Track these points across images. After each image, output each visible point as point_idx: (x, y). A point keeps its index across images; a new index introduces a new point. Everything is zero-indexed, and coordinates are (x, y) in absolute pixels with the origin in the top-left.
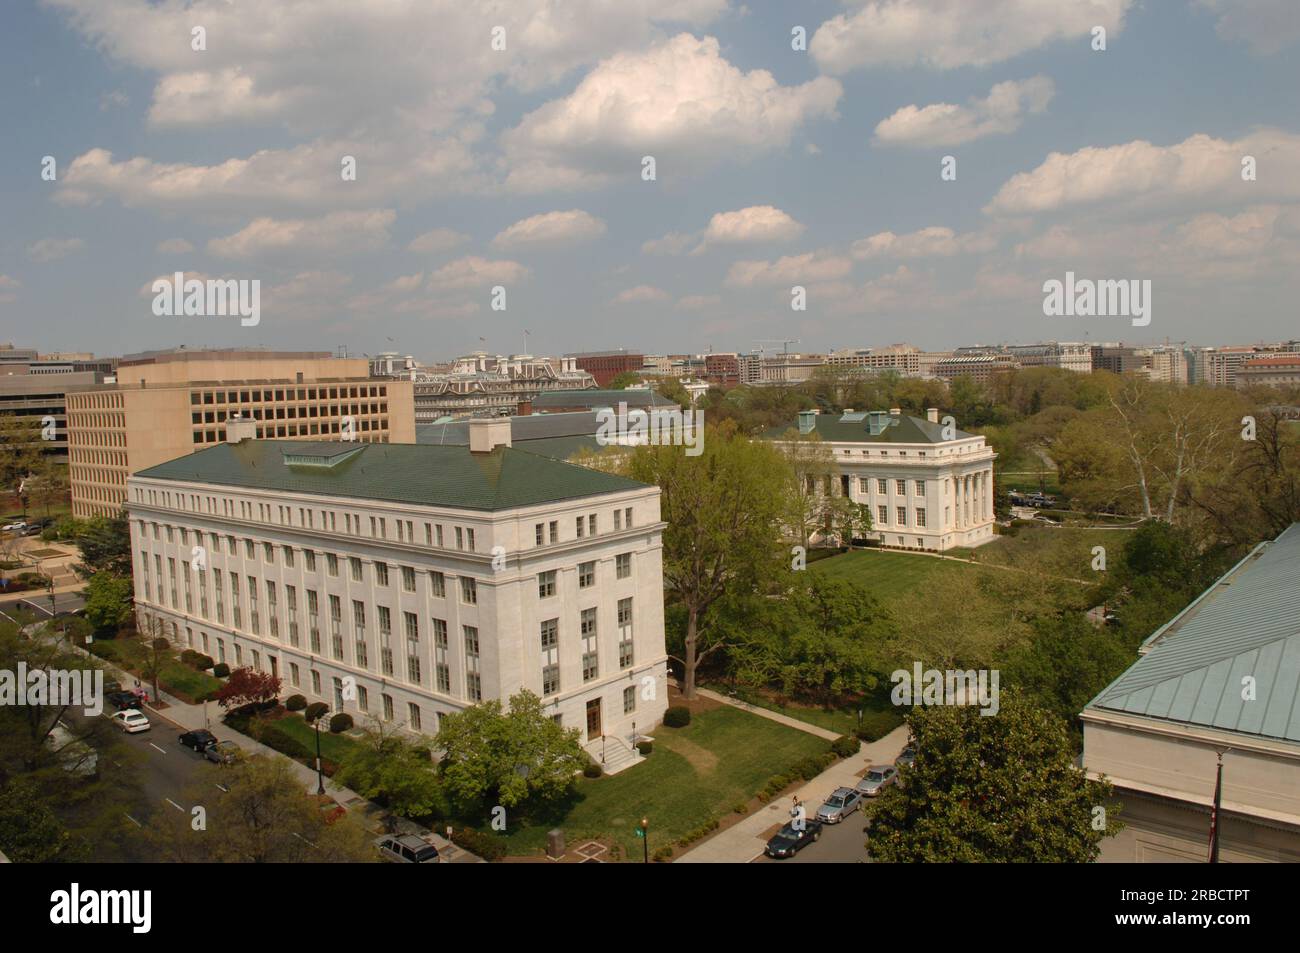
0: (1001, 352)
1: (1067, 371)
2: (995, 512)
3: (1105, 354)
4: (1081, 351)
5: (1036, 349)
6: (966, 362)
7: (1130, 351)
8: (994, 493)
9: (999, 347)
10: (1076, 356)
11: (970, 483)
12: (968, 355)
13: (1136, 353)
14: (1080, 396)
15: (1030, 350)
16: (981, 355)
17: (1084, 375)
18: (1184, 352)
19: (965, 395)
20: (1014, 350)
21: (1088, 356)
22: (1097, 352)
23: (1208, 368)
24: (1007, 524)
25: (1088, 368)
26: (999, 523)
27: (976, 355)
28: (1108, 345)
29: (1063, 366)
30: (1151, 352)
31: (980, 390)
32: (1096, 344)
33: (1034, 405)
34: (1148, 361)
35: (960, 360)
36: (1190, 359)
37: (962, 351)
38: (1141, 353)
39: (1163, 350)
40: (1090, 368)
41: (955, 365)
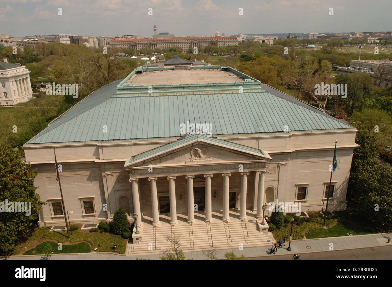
0: (40, 37)
1: (61, 44)
2: (33, 90)
3: (74, 38)
4: (66, 37)
5: (52, 36)
6: (29, 41)
7: (81, 37)
8: (32, 84)
9: (40, 36)
10: (65, 39)
11: (25, 81)
12: (29, 38)
13: (83, 38)
14: (65, 51)
15: (50, 37)
16: (34, 38)
17: (67, 45)
18: (97, 38)
19: (28, 52)
20: (45, 37)
21: (69, 39)
22: (71, 37)
23: (104, 42)
24: (37, 94)
25: (69, 42)
26: (35, 94)
27: (32, 38)
28: (74, 35)
29: (61, 42)
30: (87, 38)
31: (33, 50)
32: (71, 35)
33: (52, 53)
34: (87, 41)
35: (26, 40)
36: (98, 40)
37: (27, 37)
38: (84, 38)
39: (91, 37)
40: (70, 43)
41: (25, 42)
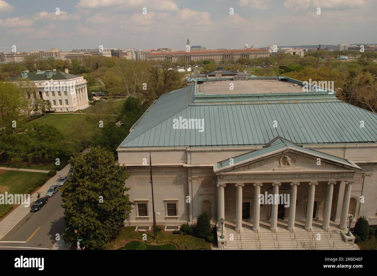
0: (85, 51)
1: (105, 57)
2: (89, 99)
3: (115, 52)
4: (108, 51)
5: (96, 50)
6: (75, 54)
7: (121, 51)
8: (88, 93)
9: (85, 49)
10: (107, 52)
11: (80, 91)
12: (76, 52)
13: (123, 52)
14: (109, 64)
15: (94, 50)
16: (80, 52)
17: (109, 58)
18: (135, 51)
19: (76, 65)
20: (89, 51)
21: (110, 52)
22: (112, 51)
23: (141, 55)
24: (92, 102)
25: (110, 56)
26: (90, 102)
27: (78, 52)
28: (115, 49)
29: (104, 55)
30: (126, 51)
31: (80, 63)
32: (112, 49)
33: (97, 67)
34: (126, 54)
35: (74, 54)
36: (136, 53)
37: (74, 51)
38: (124, 52)
39: (129, 51)
40: (111, 56)
41: (72, 55)
